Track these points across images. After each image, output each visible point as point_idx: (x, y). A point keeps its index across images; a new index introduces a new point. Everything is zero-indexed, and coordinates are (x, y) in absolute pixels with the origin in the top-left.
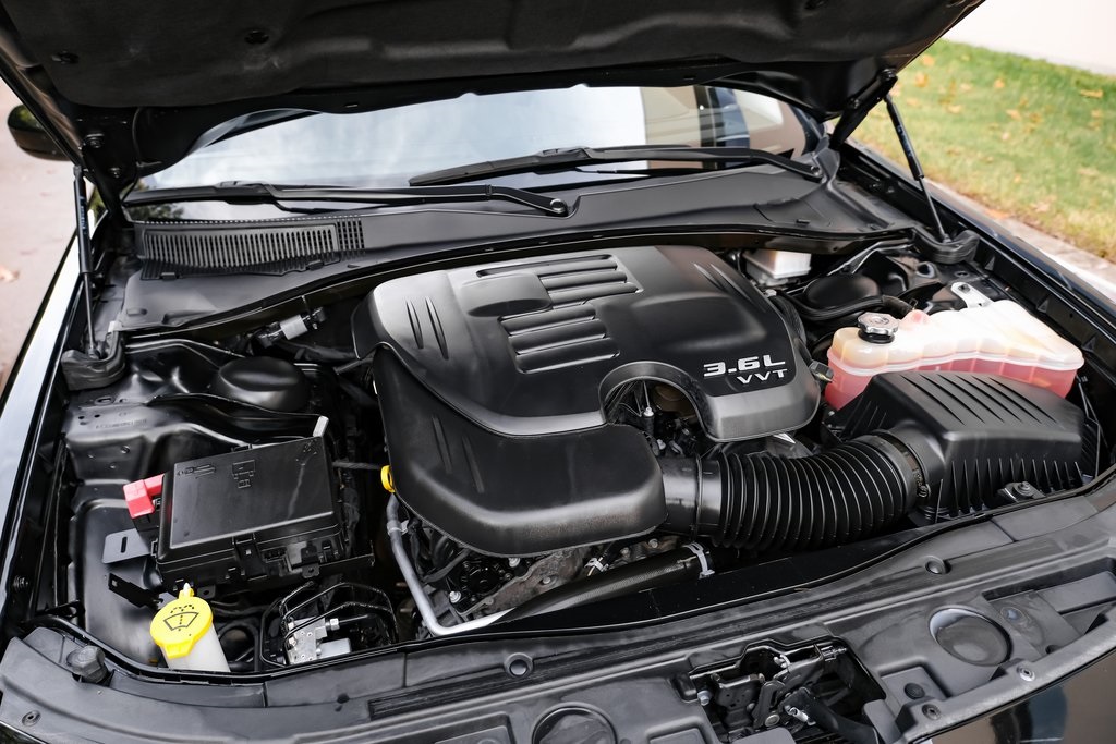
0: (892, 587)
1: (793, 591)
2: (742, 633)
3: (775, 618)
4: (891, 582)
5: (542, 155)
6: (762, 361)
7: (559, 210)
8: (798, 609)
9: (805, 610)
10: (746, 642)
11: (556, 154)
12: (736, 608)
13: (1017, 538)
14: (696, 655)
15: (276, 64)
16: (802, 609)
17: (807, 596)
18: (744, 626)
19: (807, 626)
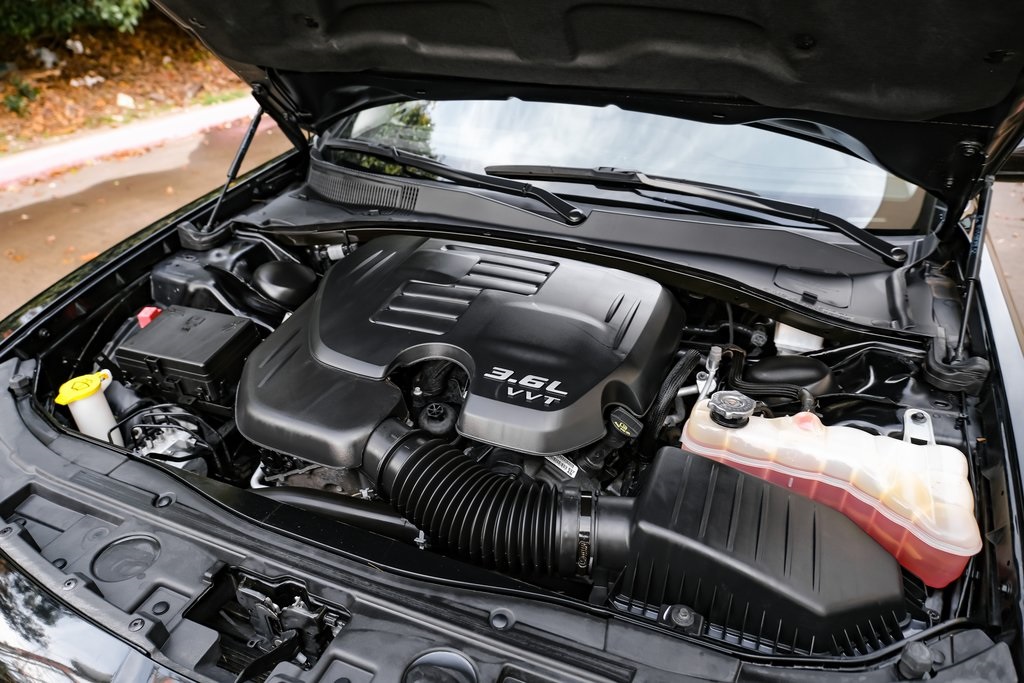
0: (440, 610)
1: (366, 563)
2: (295, 566)
3: (330, 572)
4: (447, 606)
5: (597, 170)
6: (547, 384)
7: (574, 219)
8: (353, 577)
9: (356, 581)
10: (290, 573)
11: (612, 173)
12: (317, 550)
13: (608, 649)
14: (251, 559)
15: (335, 46)
16: (356, 579)
17: (373, 573)
18: (305, 563)
19: (341, 591)
